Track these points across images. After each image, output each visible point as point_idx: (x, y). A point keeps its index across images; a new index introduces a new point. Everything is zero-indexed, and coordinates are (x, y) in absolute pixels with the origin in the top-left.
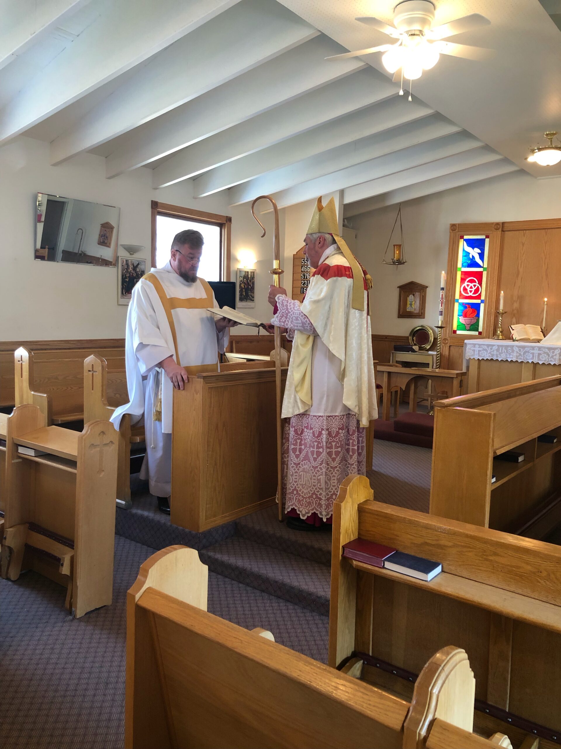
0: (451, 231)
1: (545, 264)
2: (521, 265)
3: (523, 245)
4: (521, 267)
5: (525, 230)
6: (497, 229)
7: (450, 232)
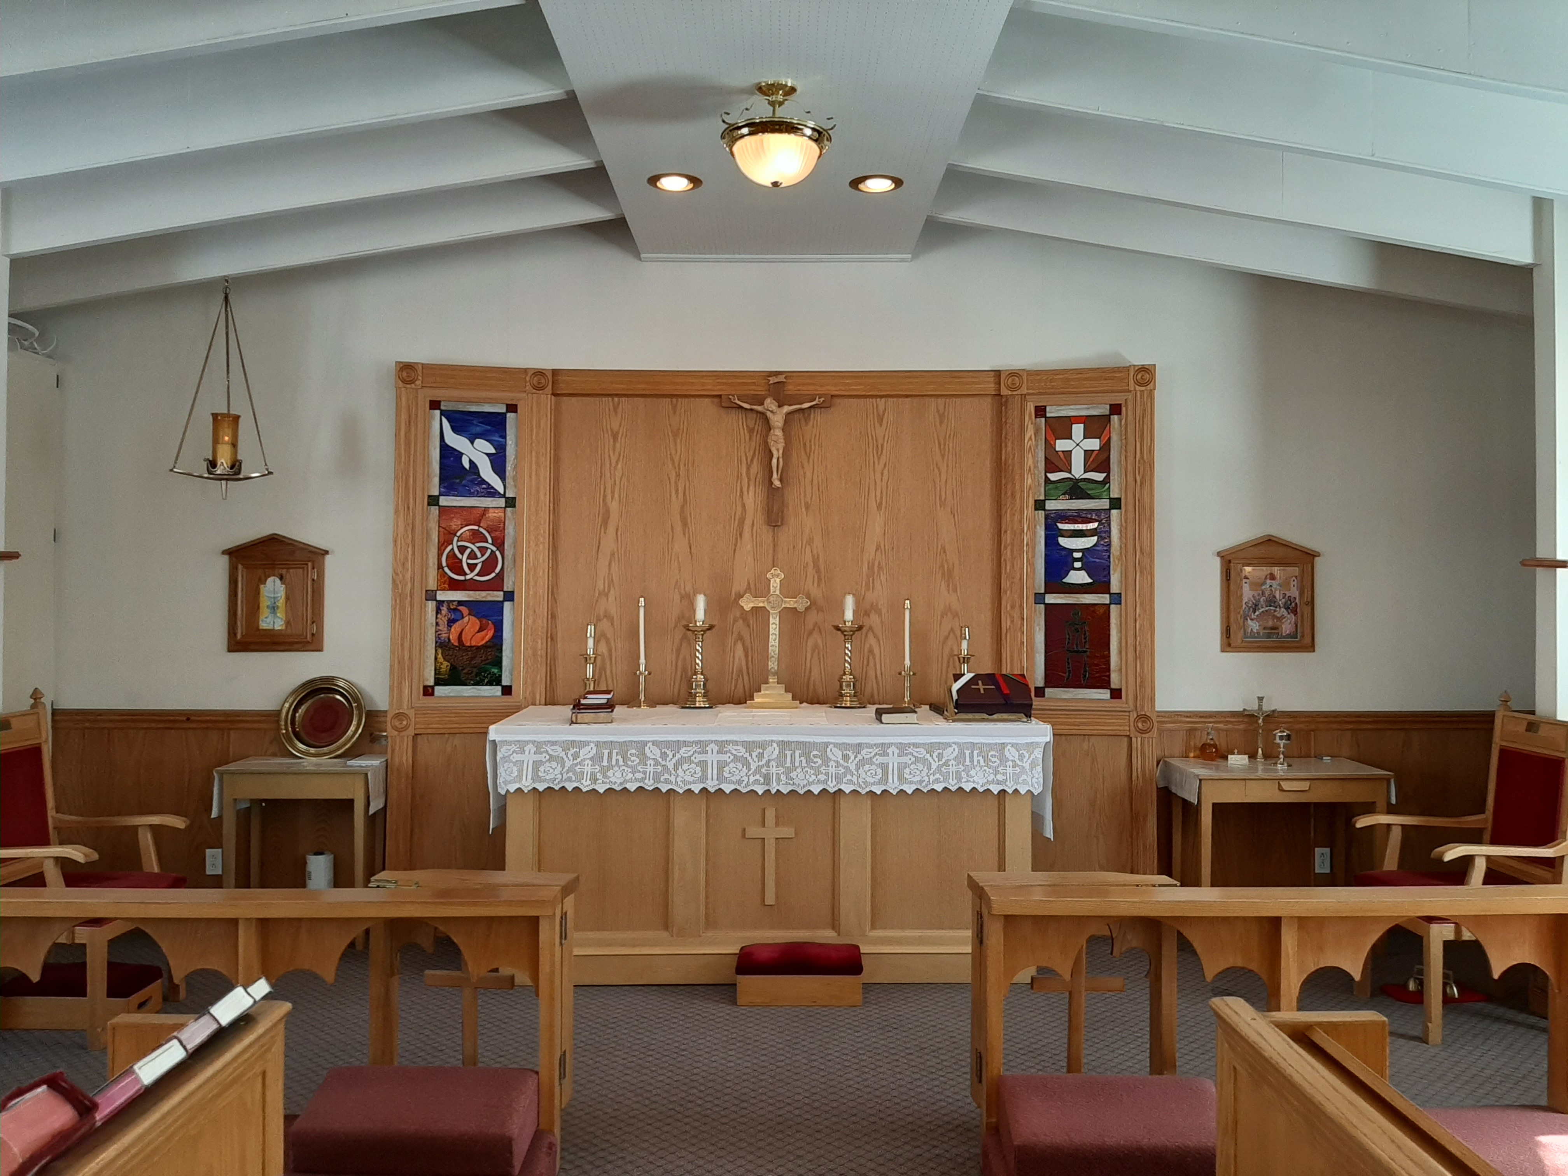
0: (401, 384)
1: (677, 491)
2: (613, 492)
3: (615, 436)
4: (613, 497)
5: (617, 395)
6: (539, 388)
7: (397, 388)
